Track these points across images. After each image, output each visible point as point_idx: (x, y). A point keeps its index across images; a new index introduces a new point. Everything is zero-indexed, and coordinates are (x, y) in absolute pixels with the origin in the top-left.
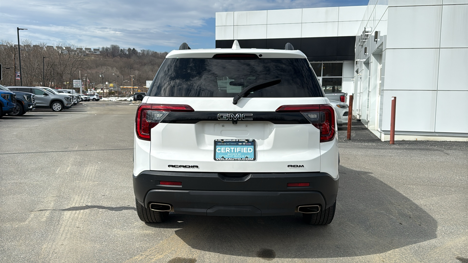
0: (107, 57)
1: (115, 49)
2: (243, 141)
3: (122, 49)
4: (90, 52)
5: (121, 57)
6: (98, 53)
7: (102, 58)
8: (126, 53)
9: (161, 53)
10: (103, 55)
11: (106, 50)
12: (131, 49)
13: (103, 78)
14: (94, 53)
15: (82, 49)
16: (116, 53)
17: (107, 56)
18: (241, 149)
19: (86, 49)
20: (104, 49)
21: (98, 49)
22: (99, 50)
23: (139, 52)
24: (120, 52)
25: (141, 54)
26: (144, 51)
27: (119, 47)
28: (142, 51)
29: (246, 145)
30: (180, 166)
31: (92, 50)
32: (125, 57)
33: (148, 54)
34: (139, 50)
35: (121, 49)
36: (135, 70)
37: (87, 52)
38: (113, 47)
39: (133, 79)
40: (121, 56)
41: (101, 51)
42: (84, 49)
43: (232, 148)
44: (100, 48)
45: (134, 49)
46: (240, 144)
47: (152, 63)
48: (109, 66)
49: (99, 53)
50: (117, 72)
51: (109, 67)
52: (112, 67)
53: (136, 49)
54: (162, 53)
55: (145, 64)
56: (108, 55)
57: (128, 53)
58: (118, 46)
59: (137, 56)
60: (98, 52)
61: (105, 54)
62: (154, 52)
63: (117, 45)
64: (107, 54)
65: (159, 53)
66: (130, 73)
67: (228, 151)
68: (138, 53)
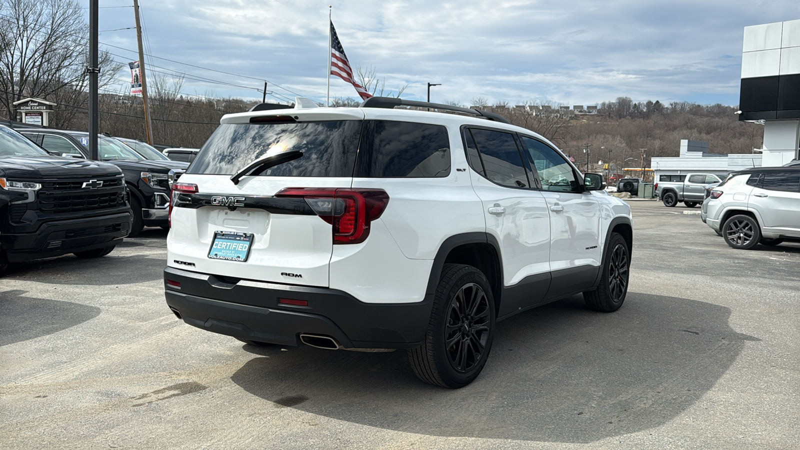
0: (607, 118)
1: (623, 104)
2: (241, 234)
3: (637, 103)
4: (581, 112)
5: (632, 118)
6: (594, 114)
7: (600, 121)
8: (642, 111)
9: (707, 107)
10: (602, 116)
11: (607, 107)
12: (652, 103)
13: (588, 154)
14: (588, 114)
15: (568, 107)
16: (626, 111)
17: (609, 117)
18: (236, 246)
19: (575, 107)
20: (604, 106)
21: (595, 105)
22: (596, 107)
23: (666, 107)
24: (632, 108)
25: (669, 110)
26: (676, 104)
27: (631, 101)
28: (672, 105)
29: (243, 240)
30: (182, 263)
31: (585, 108)
32: (639, 118)
33: (683, 109)
34: (666, 103)
35: (634, 103)
36: (654, 139)
37: (577, 112)
38: (621, 101)
39: (645, 156)
40: (633, 116)
41: (600, 109)
42: (571, 108)
43: (229, 244)
44: (598, 104)
45: (658, 102)
46: (238, 238)
47: (689, 125)
48: (609, 134)
49: (596, 113)
50: (621, 143)
51: (608, 136)
52: (614, 136)
53: (660, 102)
54: (710, 107)
55: (675, 128)
56: (612, 115)
57: (647, 110)
58: (630, 98)
59: (663, 115)
60: (594, 111)
61: (605, 113)
62: (694, 105)
63: (628, 97)
64: (609, 114)
65: (704, 106)
66: (645, 144)
67: (224, 246)
68: (664, 108)
